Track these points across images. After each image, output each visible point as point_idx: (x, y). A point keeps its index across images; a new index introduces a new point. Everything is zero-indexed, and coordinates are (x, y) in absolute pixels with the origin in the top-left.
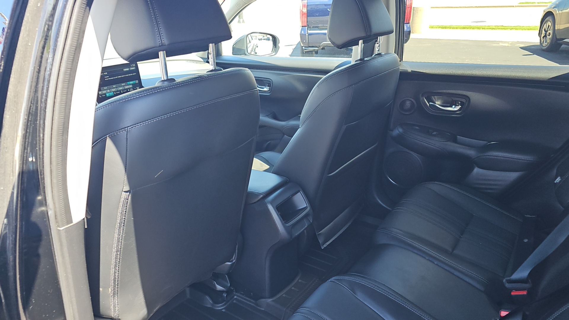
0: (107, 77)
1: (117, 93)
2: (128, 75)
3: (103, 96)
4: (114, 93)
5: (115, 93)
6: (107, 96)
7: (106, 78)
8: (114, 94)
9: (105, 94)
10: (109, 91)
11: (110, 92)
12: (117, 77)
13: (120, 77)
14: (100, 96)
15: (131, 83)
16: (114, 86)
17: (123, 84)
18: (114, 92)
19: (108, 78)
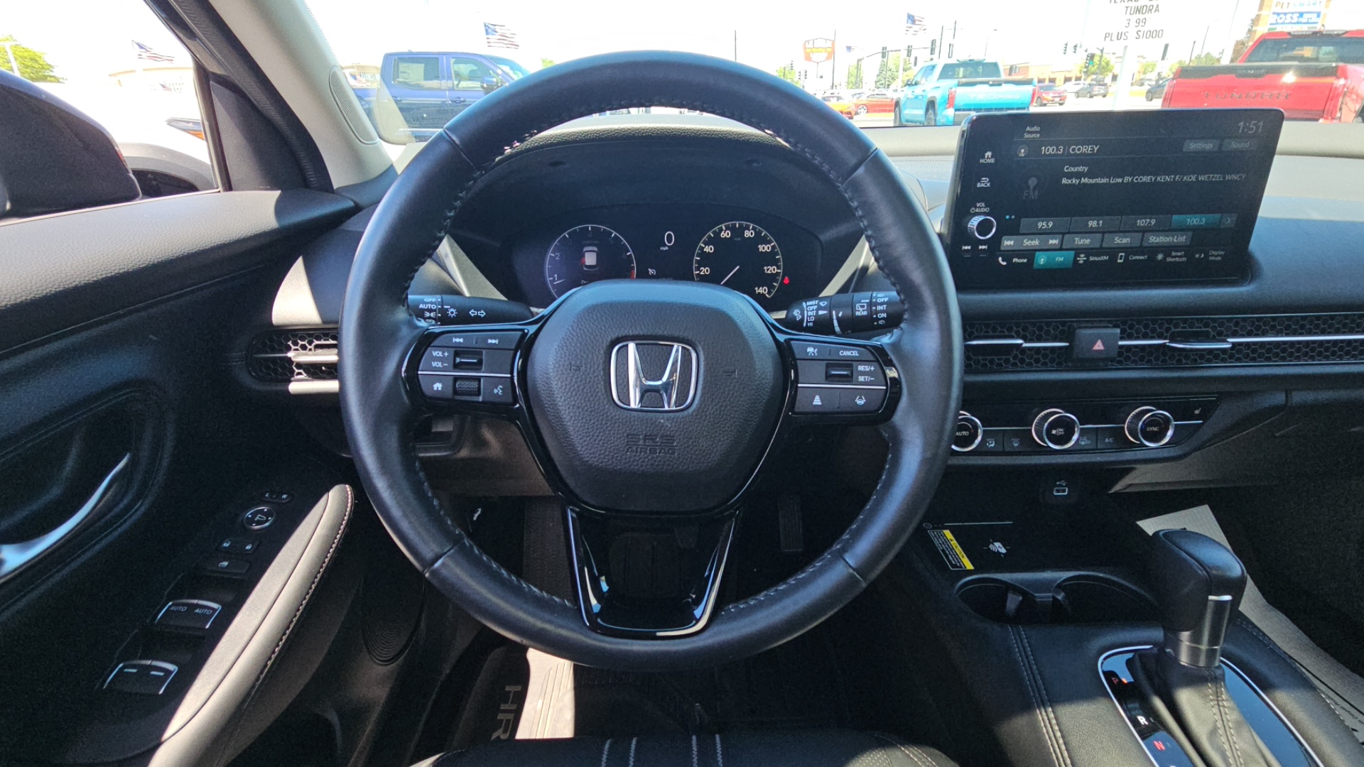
0: (1080, 169)
1: (1092, 259)
2: (1194, 178)
3: (1015, 260)
4: (1077, 255)
5: (1082, 258)
6: (1035, 266)
7: (1070, 175)
8: (1075, 261)
9: (1030, 253)
10: (1054, 242)
11: (1061, 249)
12: (1127, 179)
13: (1146, 179)
14: (1000, 259)
15: (1194, 220)
16: (1093, 224)
17: (1141, 223)
18: (1078, 251)
19: (1079, 175)
